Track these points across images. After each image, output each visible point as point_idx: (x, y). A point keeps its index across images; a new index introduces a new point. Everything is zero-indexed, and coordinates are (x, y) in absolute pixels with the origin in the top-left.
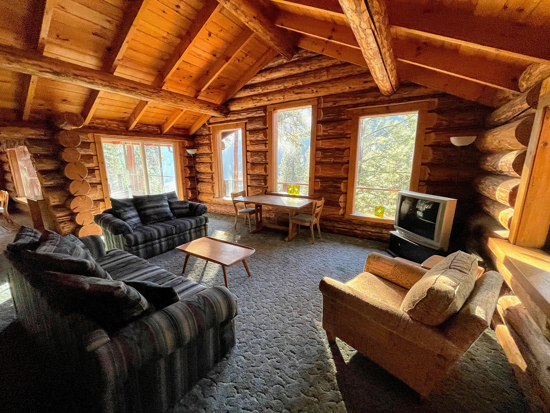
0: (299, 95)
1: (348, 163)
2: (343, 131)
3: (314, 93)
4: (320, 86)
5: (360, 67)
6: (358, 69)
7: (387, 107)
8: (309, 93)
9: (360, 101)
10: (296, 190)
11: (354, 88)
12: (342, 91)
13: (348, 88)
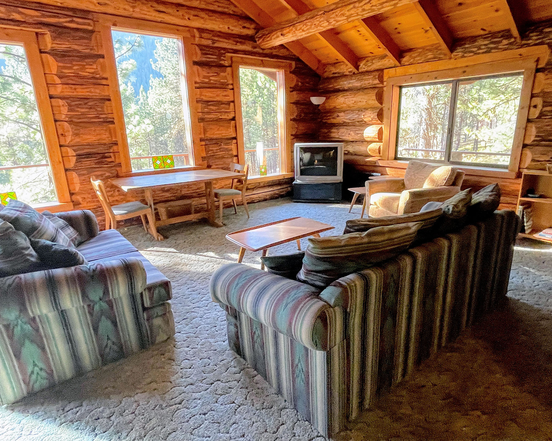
0: (162, 15)
1: (234, 119)
2: (226, 79)
3: (185, 19)
4: (193, 12)
5: (236, 6)
6: (235, 9)
7: (262, 60)
8: (177, 17)
9: (240, 47)
10: (169, 161)
11: (232, 30)
12: (219, 30)
13: (226, 27)
